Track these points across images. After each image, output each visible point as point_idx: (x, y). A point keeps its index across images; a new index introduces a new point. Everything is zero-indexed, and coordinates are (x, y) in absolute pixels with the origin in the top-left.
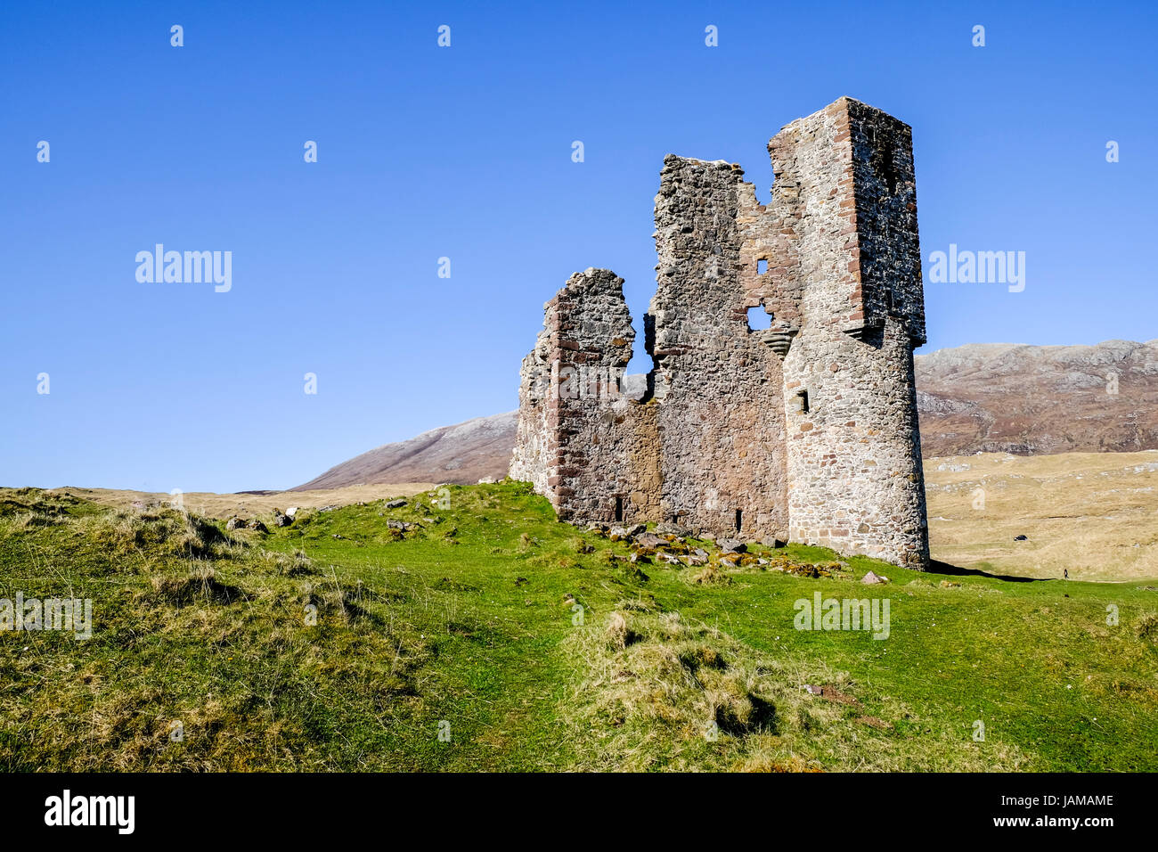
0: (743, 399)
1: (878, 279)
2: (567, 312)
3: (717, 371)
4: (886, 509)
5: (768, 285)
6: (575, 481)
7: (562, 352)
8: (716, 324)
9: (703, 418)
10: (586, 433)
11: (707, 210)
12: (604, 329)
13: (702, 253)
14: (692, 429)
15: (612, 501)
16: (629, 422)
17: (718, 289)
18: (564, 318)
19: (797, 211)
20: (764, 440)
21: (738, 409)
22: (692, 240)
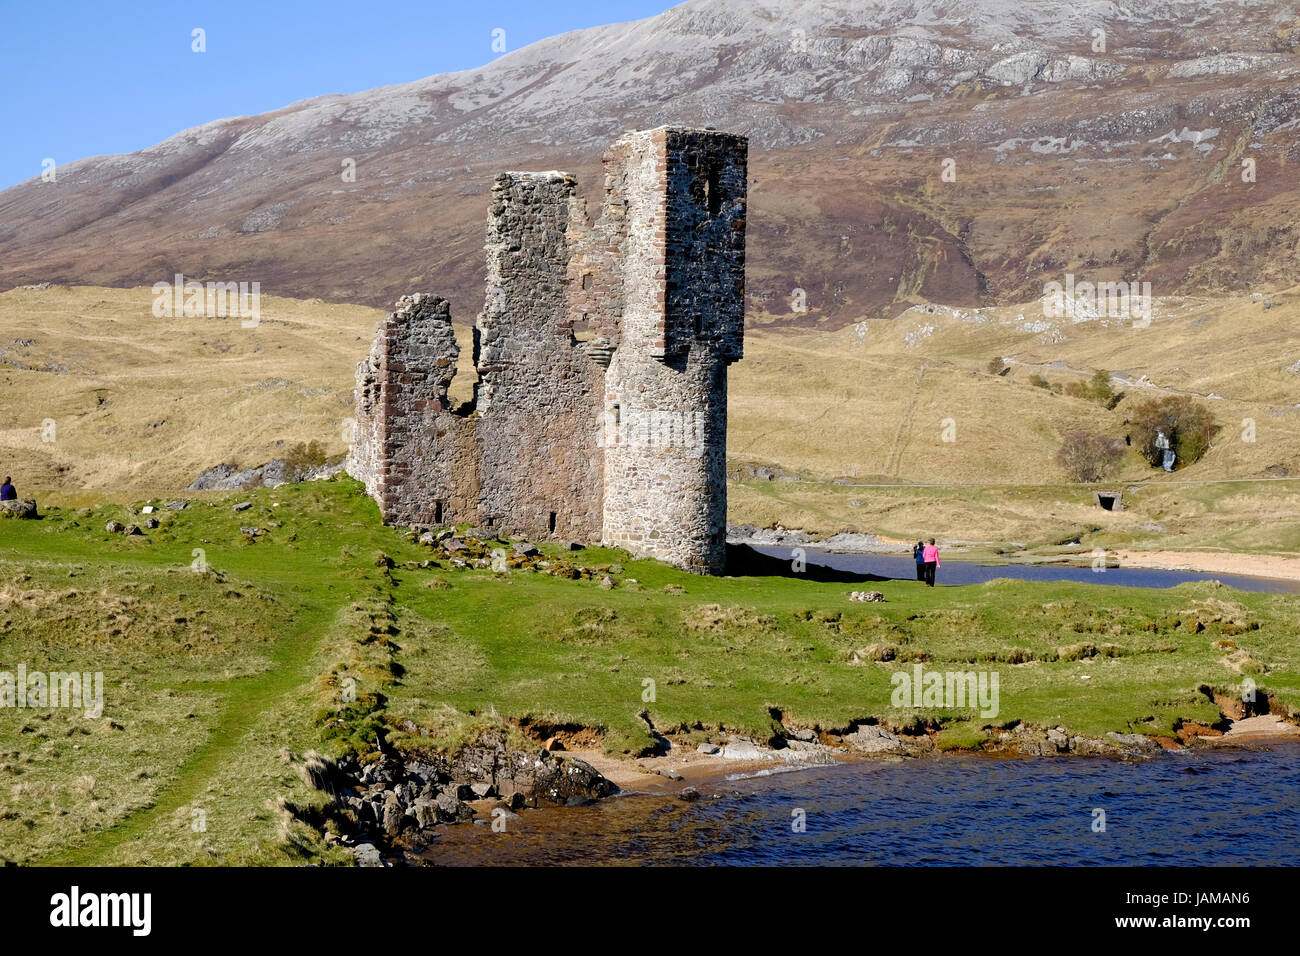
0: (562, 409)
1: (686, 306)
2: (395, 337)
3: (537, 385)
4: (676, 518)
5: (592, 302)
6: (399, 489)
7: (390, 375)
8: (539, 339)
9: (522, 429)
10: (411, 446)
11: (536, 227)
12: (429, 351)
13: (528, 270)
14: (510, 440)
15: (433, 506)
16: (450, 435)
17: (542, 305)
18: (391, 343)
19: (623, 230)
20: (581, 447)
21: (557, 420)
22: (518, 259)
